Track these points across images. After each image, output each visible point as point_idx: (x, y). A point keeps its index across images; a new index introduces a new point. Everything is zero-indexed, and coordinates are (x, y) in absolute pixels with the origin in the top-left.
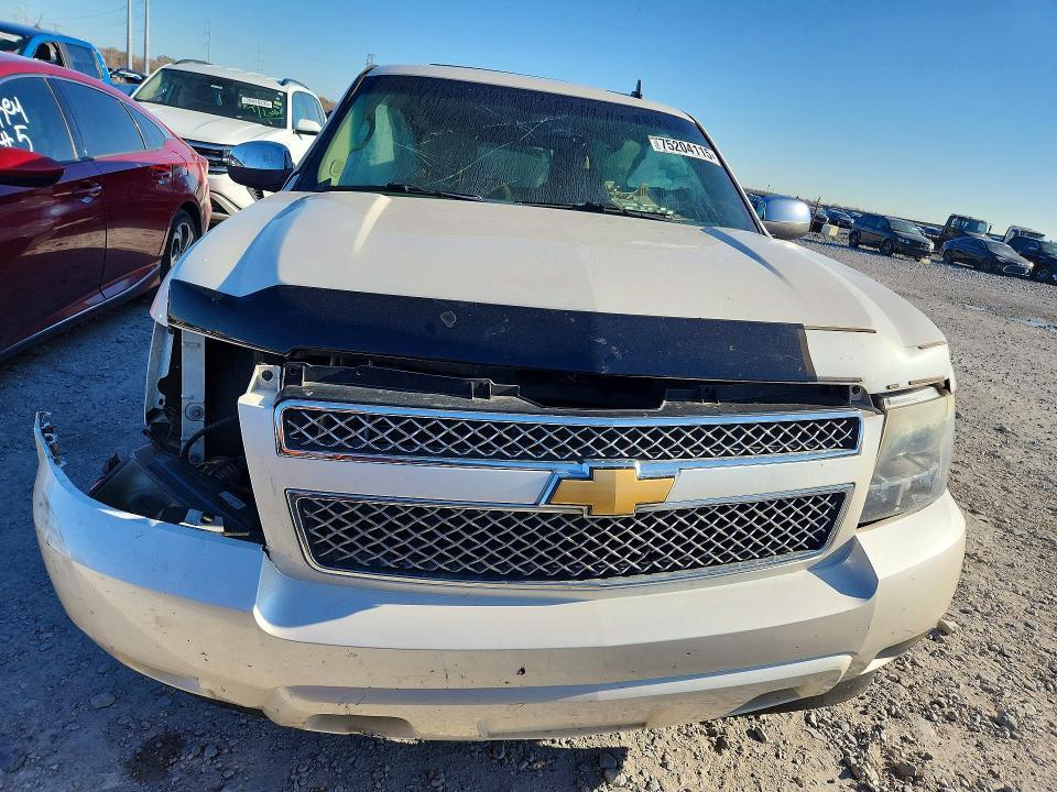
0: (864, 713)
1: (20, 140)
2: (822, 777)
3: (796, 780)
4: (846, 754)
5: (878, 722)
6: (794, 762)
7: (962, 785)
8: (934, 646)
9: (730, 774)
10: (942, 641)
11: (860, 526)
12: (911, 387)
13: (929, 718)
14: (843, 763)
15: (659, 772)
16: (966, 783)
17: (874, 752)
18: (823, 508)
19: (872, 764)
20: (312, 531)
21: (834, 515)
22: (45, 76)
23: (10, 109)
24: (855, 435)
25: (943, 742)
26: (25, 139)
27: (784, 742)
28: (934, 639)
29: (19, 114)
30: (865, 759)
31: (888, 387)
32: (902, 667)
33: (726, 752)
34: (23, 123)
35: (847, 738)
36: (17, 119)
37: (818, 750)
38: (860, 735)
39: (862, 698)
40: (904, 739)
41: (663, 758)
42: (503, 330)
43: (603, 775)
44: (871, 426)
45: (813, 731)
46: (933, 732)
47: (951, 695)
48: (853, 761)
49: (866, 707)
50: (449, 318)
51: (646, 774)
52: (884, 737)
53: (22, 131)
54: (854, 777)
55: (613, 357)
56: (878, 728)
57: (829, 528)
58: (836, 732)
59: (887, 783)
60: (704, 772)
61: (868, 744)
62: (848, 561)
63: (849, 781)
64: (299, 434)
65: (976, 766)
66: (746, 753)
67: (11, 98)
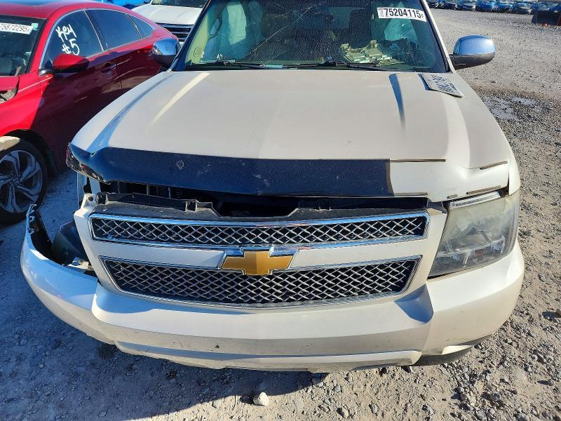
0: (481, 362)
1: (73, 47)
2: (440, 396)
3: (422, 396)
4: (460, 385)
5: (489, 368)
6: (425, 386)
7: (532, 412)
8: (548, 324)
9: (383, 388)
10: (556, 321)
11: (429, 278)
12: (468, 195)
13: (526, 369)
14: (456, 390)
15: (343, 382)
16: (535, 412)
17: (479, 386)
18: (400, 269)
19: (474, 393)
20: (115, 274)
21: (408, 273)
22: (84, 10)
23: (67, 31)
24: (423, 227)
25: (530, 384)
26: (75, 46)
27: (423, 374)
28: (550, 320)
29: (71, 33)
30: (470, 390)
31: (448, 197)
32: (519, 336)
33: (385, 376)
34: (74, 38)
35: (464, 376)
36: (71, 36)
37: (443, 381)
38: (473, 376)
39: (484, 353)
40: (502, 380)
41: (347, 375)
42: (207, 171)
43: (311, 381)
44: (436, 221)
45: (443, 369)
46: (525, 378)
47: (547, 357)
48: (462, 390)
49: (484, 359)
50: (181, 165)
51: (335, 382)
52: (488, 378)
53: (73, 42)
54: (460, 399)
55: (264, 186)
56: (486, 372)
57: (405, 280)
58: (458, 372)
59: (481, 405)
60: (368, 385)
61: (475, 382)
62: (418, 300)
63: (456, 401)
64: (101, 230)
65: (547, 402)
66: (397, 377)
67: (67, 26)
